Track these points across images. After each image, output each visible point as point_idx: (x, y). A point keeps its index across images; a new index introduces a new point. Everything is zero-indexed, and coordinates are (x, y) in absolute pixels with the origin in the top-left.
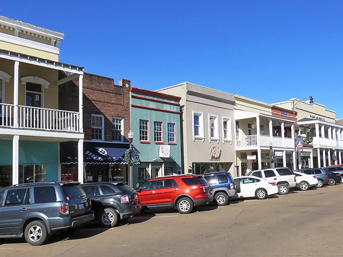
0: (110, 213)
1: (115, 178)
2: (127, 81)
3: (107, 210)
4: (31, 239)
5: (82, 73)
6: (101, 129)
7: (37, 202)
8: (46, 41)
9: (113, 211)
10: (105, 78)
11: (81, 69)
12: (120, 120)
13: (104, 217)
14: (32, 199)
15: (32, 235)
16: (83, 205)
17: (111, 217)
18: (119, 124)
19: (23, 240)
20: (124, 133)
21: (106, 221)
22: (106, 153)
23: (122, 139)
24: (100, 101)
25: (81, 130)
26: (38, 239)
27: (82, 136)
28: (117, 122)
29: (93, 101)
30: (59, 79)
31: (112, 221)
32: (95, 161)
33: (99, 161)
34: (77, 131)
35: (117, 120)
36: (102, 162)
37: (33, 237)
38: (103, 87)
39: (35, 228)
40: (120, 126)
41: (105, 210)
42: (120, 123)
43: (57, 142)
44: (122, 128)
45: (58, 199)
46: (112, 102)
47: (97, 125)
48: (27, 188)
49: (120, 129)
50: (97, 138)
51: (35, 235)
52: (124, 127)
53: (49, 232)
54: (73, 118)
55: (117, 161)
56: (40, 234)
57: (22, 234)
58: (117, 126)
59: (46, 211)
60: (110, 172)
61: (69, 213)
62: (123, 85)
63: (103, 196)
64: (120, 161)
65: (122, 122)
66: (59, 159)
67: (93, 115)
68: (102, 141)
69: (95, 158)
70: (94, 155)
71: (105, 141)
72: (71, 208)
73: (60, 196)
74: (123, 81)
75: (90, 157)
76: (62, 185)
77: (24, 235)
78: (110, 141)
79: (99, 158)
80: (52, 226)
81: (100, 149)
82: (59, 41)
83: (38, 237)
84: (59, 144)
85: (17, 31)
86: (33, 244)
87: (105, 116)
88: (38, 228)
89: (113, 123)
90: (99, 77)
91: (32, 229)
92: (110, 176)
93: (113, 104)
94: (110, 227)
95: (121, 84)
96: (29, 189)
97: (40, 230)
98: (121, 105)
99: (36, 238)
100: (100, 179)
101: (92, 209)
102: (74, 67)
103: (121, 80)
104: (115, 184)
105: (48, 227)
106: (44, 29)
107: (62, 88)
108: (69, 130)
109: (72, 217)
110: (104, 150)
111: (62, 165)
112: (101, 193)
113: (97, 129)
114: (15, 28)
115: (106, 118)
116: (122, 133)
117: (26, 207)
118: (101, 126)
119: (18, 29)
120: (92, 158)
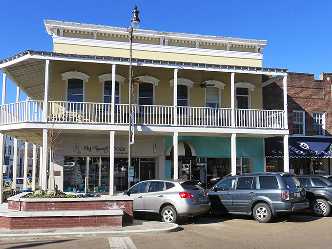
0: (322, 204)
1: (316, 171)
2: (328, 74)
3: (319, 201)
4: (259, 218)
5: (286, 74)
6: (302, 124)
7: (262, 188)
8: (251, 49)
9: (325, 202)
10: (305, 74)
11: (285, 71)
12: (321, 115)
13: (316, 207)
14: (258, 185)
15: (259, 214)
16: (299, 194)
17: (324, 207)
18: (320, 119)
19: (252, 218)
20: (326, 127)
21: (318, 211)
22: (308, 147)
23: (324, 133)
24: (301, 98)
25: (286, 126)
26: (264, 217)
27: (288, 132)
28: (318, 116)
29: (294, 98)
30: (263, 82)
31: (325, 211)
32: (298, 155)
33: (301, 155)
34: (283, 128)
35: (318, 115)
36: (304, 156)
37: (260, 216)
38: (303, 83)
39: (261, 209)
40: (321, 120)
41: (317, 200)
42: (321, 117)
43: (262, 138)
44: (324, 122)
45: (280, 187)
46: (313, 97)
47: (298, 121)
48: (254, 177)
49: (321, 123)
50: (298, 133)
51: (262, 214)
52: (326, 121)
53: (273, 213)
54: (279, 116)
55: (319, 155)
56: (266, 214)
57: (251, 213)
58: (318, 120)
59: (271, 196)
60: (311, 166)
61: (290, 199)
62: (324, 79)
63: (315, 187)
64: (323, 155)
65: (324, 116)
66: (264, 152)
67: (294, 111)
68: (304, 136)
69: (297, 152)
70: (296, 149)
71: (306, 135)
72: (291, 196)
73: (281, 184)
74: (324, 74)
75: (293, 151)
76: (282, 175)
77: (252, 214)
78: (311, 135)
79: (302, 152)
80: (275, 209)
81: (302, 144)
82: (263, 47)
83: (264, 216)
84: (264, 139)
85: (229, 46)
86: (260, 222)
87: (306, 112)
88: (264, 209)
89: (314, 118)
90: (299, 74)
91: (259, 209)
92: (312, 170)
93: (314, 98)
94: (322, 216)
95: (321, 78)
96: (255, 178)
97: (265, 211)
98: (323, 99)
99: (262, 217)
100: (301, 172)
101: (306, 198)
102: (279, 70)
103: (322, 74)
104: (327, 177)
105: (272, 209)
106: (249, 40)
107: (265, 89)
108: (275, 127)
109: (292, 202)
110: (306, 144)
111: (266, 158)
112: (313, 185)
113: (298, 125)
114: (227, 44)
115: (306, 113)
116: (324, 127)
117: (254, 192)
118: (302, 121)
119: (230, 44)
120: (295, 152)
